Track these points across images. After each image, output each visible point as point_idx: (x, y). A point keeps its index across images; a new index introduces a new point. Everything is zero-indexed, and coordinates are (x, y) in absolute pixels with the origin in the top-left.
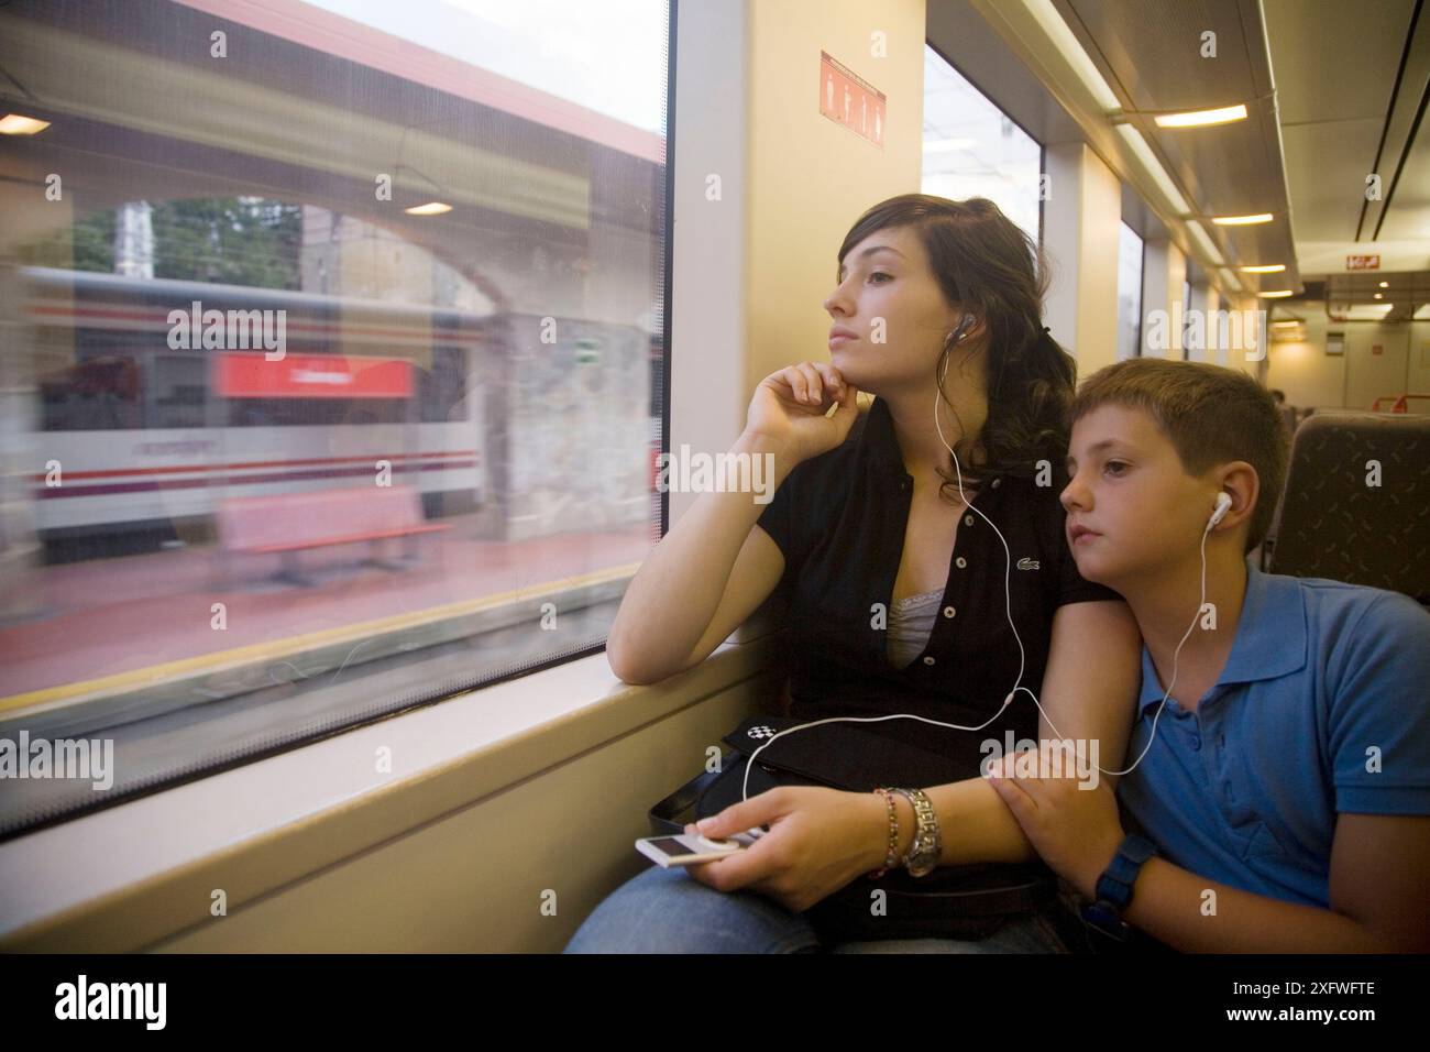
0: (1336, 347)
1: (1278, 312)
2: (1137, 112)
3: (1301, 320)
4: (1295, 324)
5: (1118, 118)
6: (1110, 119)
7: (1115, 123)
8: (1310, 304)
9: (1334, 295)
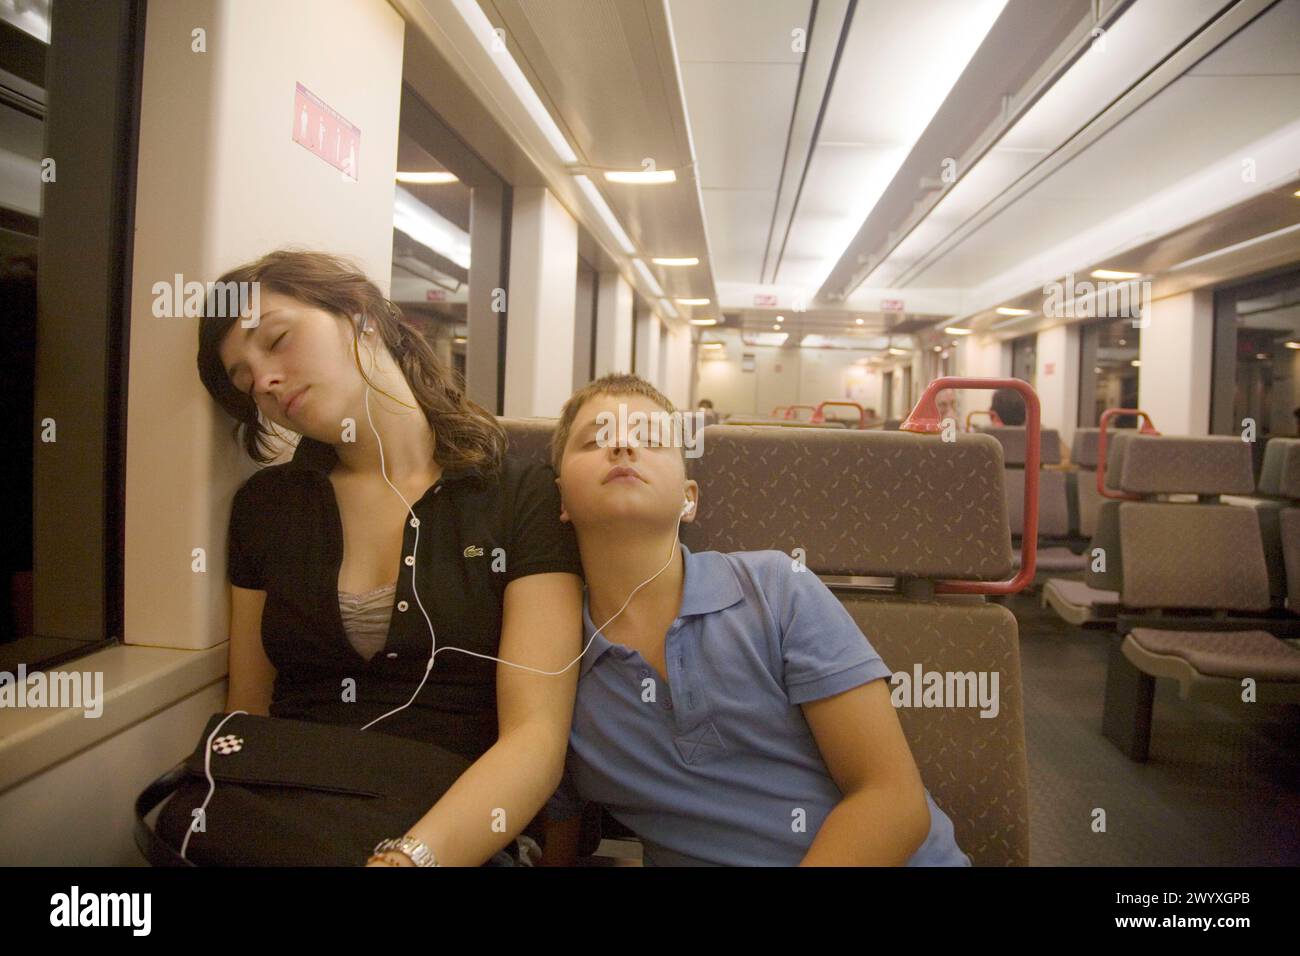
0: (749, 365)
1: (706, 336)
2: (589, 166)
3: (723, 343)
4: (719, 346)
5: (575, 170)
6: (569, 170)
7: (572, 174)
8: (730, 331)
9: (746, 325)
